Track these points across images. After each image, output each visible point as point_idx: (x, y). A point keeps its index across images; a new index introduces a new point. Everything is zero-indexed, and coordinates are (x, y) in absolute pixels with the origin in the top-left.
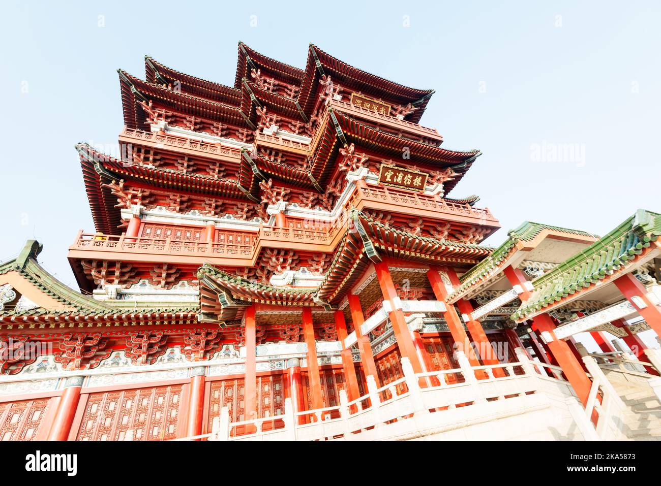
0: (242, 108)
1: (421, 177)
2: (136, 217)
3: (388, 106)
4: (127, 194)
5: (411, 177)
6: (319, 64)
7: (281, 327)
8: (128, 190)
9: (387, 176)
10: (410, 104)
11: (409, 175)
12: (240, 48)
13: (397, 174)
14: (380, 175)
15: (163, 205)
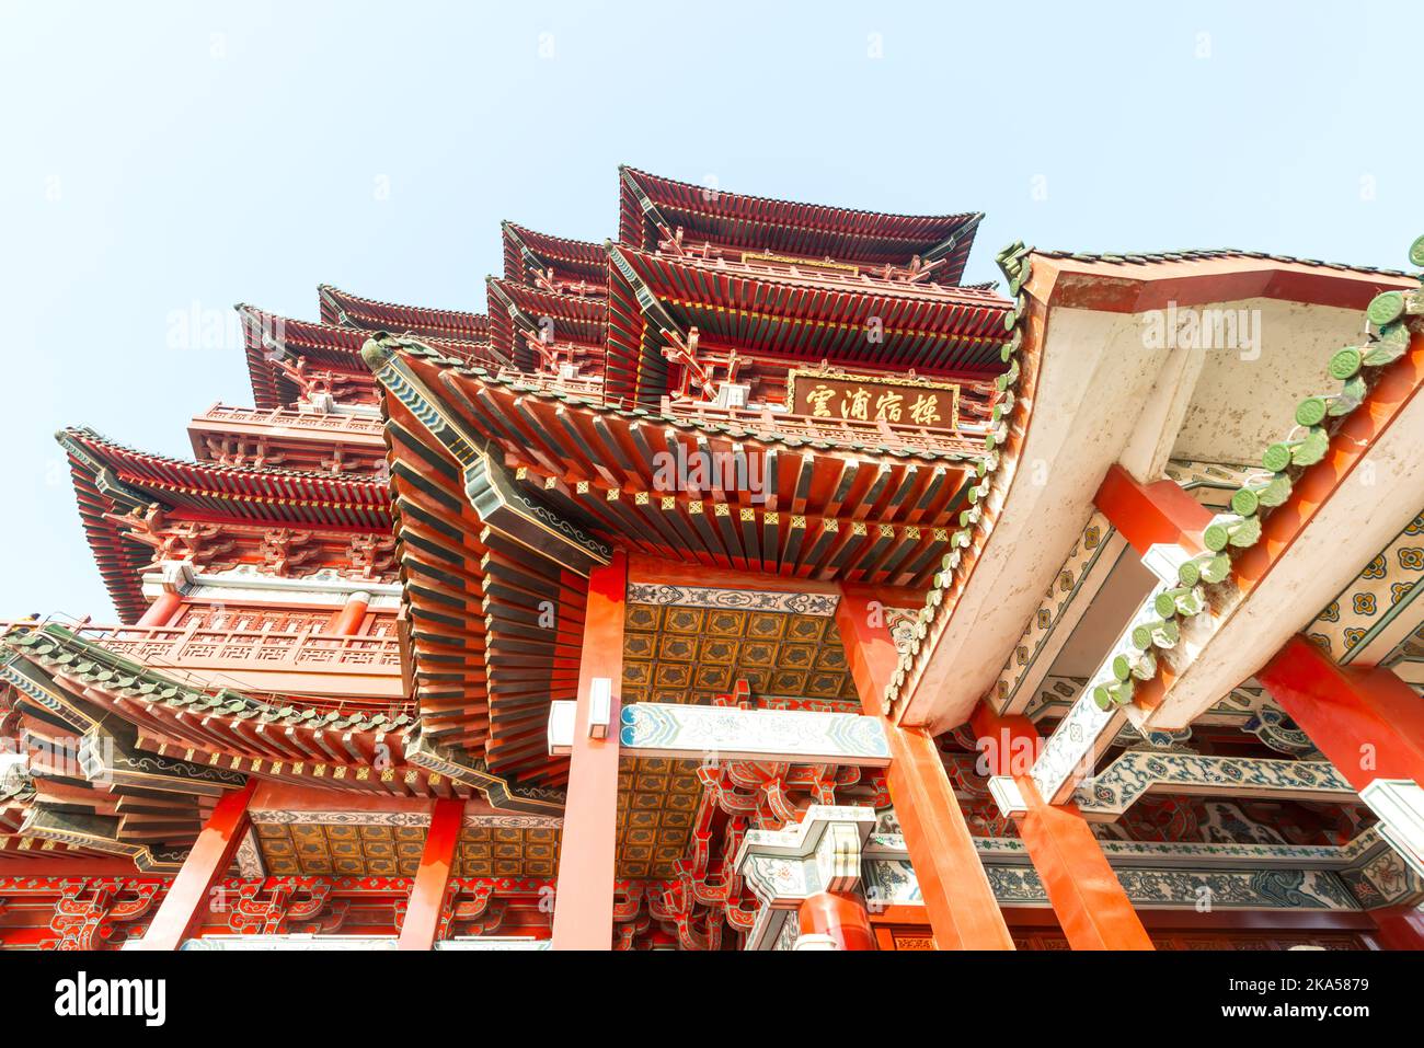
0: (495, 342)
1: (933, 397)
2: (170, 591)
3: (850, 267)
4: (163, 538)
5: (900, 397)
6: (647, 204)
7: (394, 885)
8: (170, 527)
9: (813, 403)
10: (916, 256)
11: (890, 393)
12: (505, 234)
13: (849, 393)
14: (790, 400)
15: (253, 561)
